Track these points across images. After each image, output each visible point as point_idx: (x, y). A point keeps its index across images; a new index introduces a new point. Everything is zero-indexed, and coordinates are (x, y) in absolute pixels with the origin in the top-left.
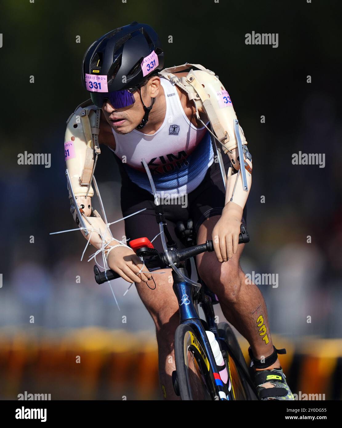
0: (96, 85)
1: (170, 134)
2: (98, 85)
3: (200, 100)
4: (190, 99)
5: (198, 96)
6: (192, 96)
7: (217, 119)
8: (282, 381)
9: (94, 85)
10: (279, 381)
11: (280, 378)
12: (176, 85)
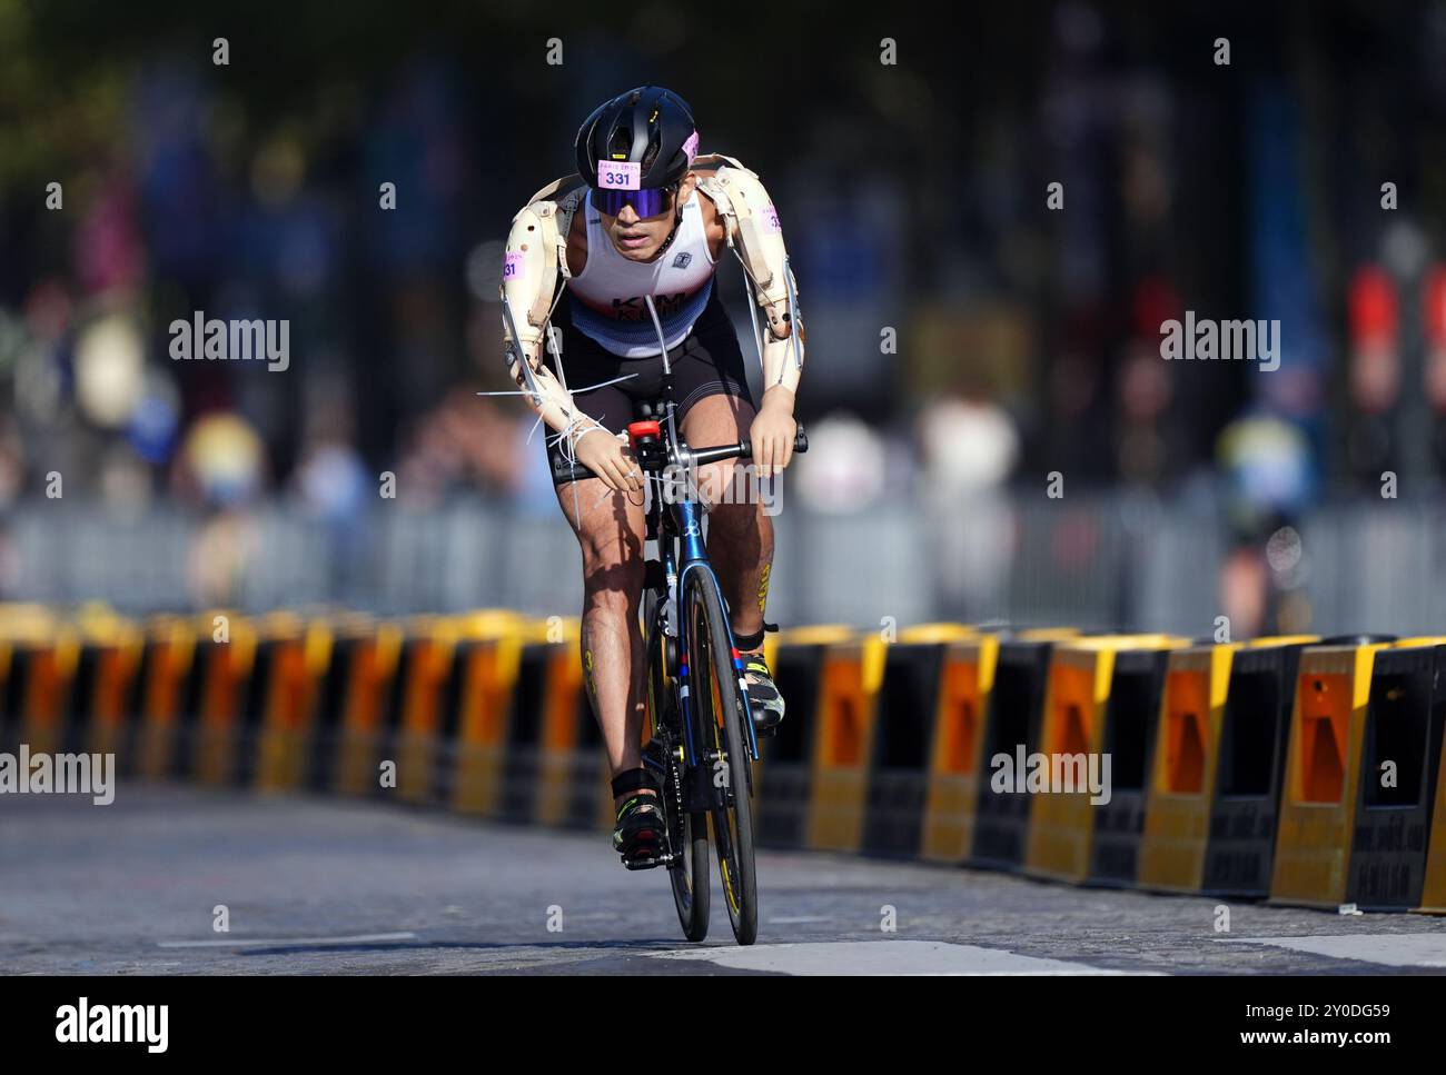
0: (621, 178)
1: (674, 266)
2: (625, 179)
3: (735, 216)
4: (720, 213)
5: (733, 210)
6: (723, 209)
7: (759, 251)
8: (767, 676)
9: (616, 178)
10: (764, 675)
11: (766, 671)
12: (697, 189)
